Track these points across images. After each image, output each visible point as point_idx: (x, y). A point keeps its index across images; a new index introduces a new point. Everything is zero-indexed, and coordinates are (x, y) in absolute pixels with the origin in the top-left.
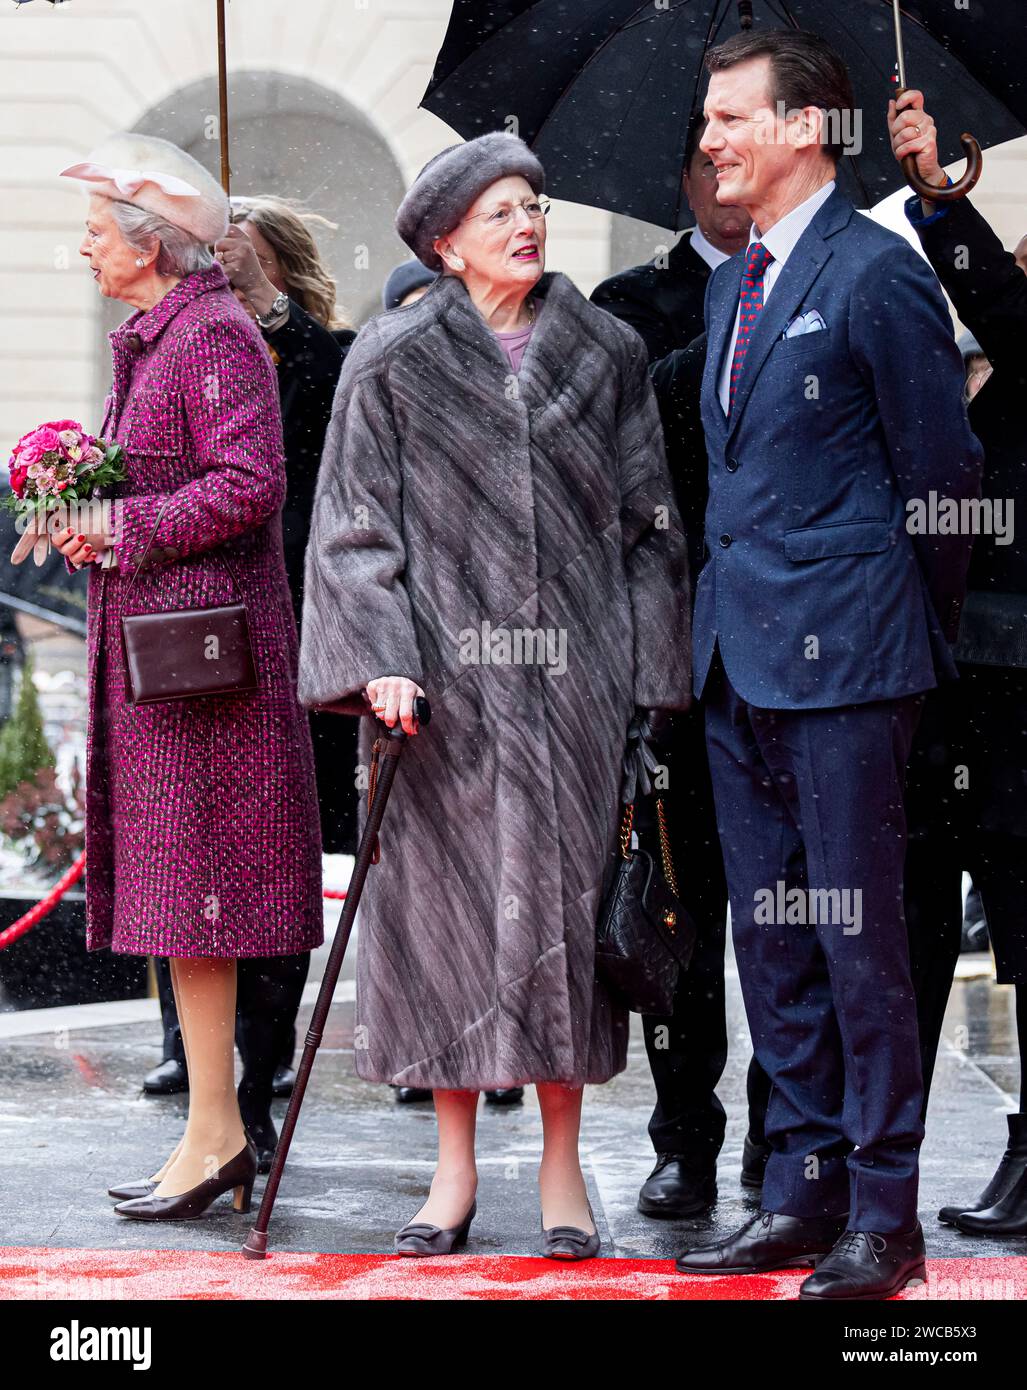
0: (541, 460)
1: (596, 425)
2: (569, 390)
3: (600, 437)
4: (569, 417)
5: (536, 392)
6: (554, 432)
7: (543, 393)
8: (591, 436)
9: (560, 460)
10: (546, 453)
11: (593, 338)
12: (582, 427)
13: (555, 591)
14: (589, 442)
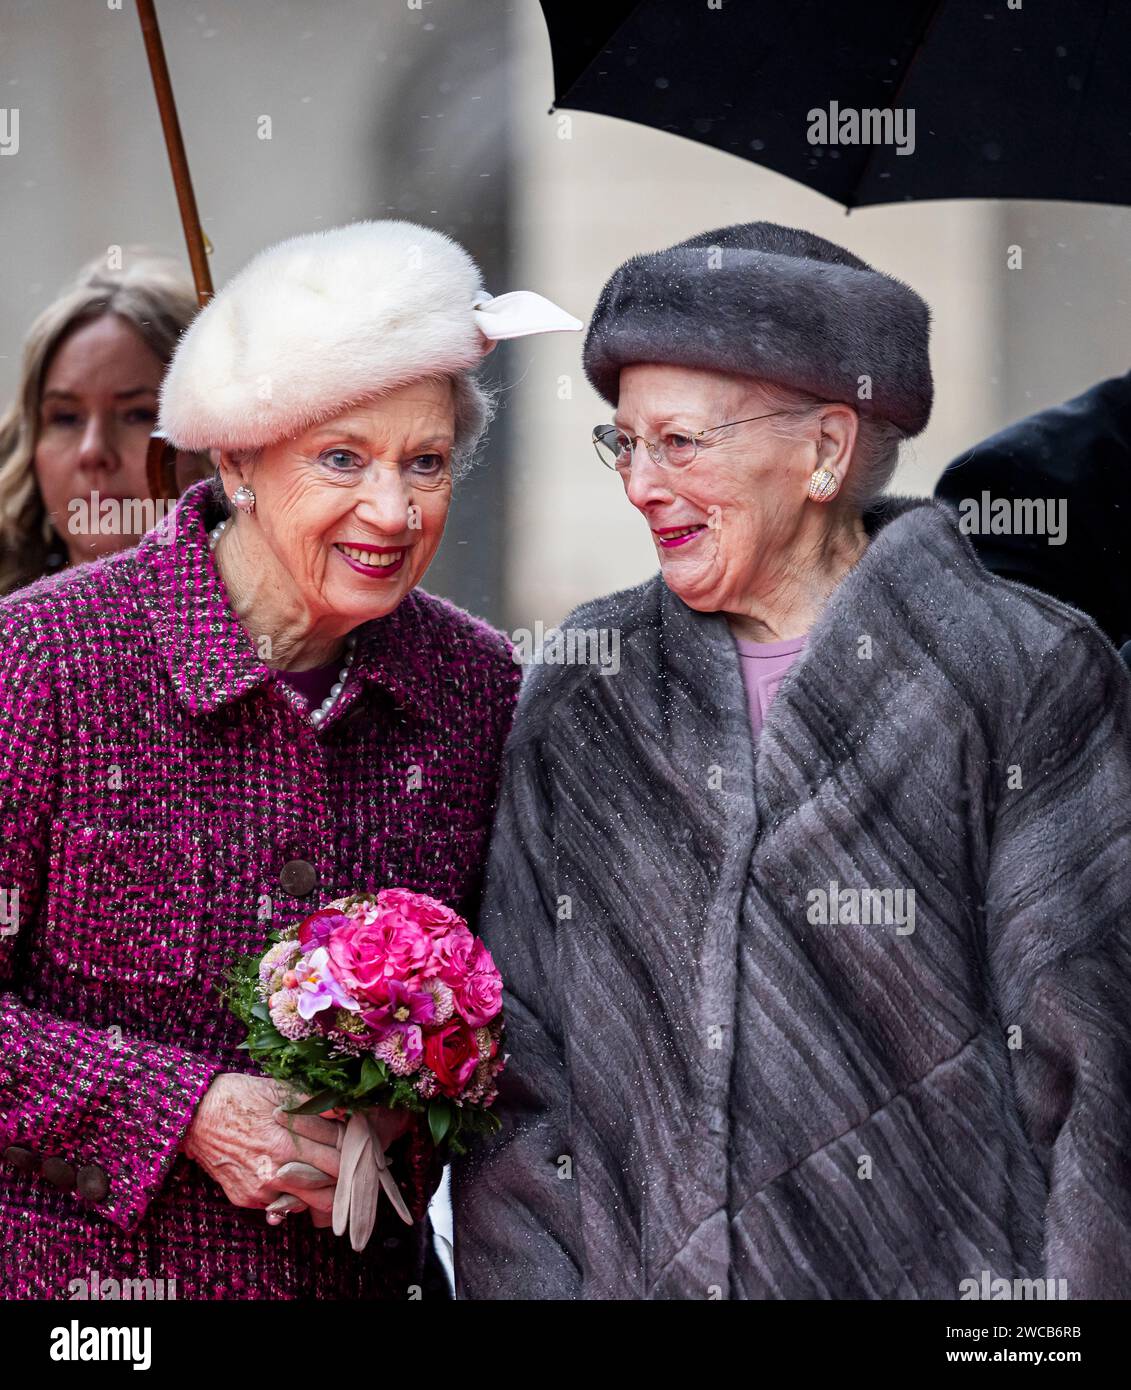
1: (896, 843)
5: (782, 776)
6: (799, 863)
7: (795, 774)
13: (774, 1213)
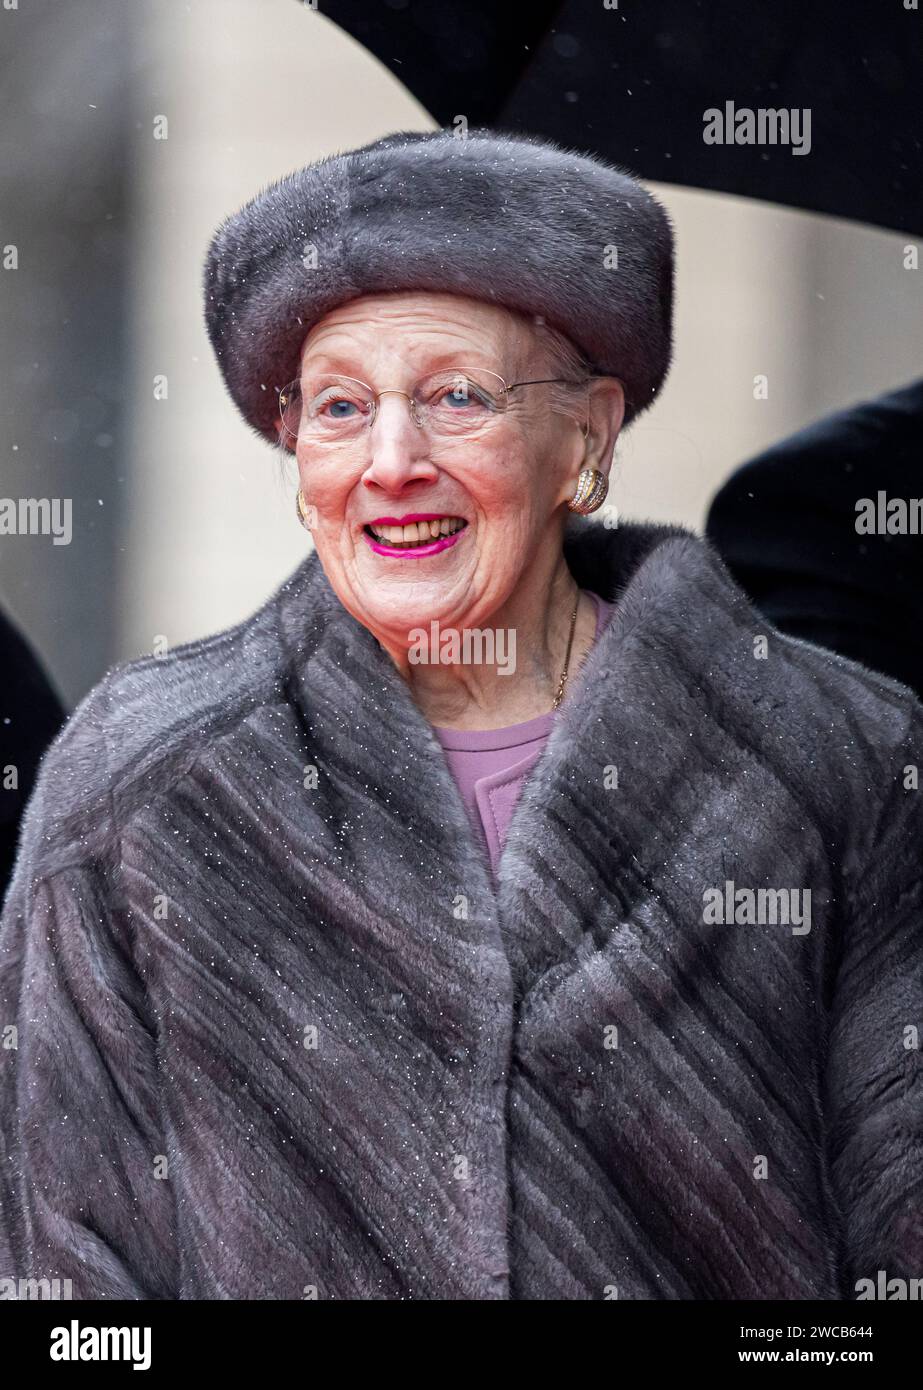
0: (541, 1129)
2: (647, 911)
3: (744, 1055)
4: (641, 992)
8: (717, 1052)
9: (610, 1132)
10: (565, 1111)
11: (743, 741)
12: (694, 1028)
14: (704, 1069)
